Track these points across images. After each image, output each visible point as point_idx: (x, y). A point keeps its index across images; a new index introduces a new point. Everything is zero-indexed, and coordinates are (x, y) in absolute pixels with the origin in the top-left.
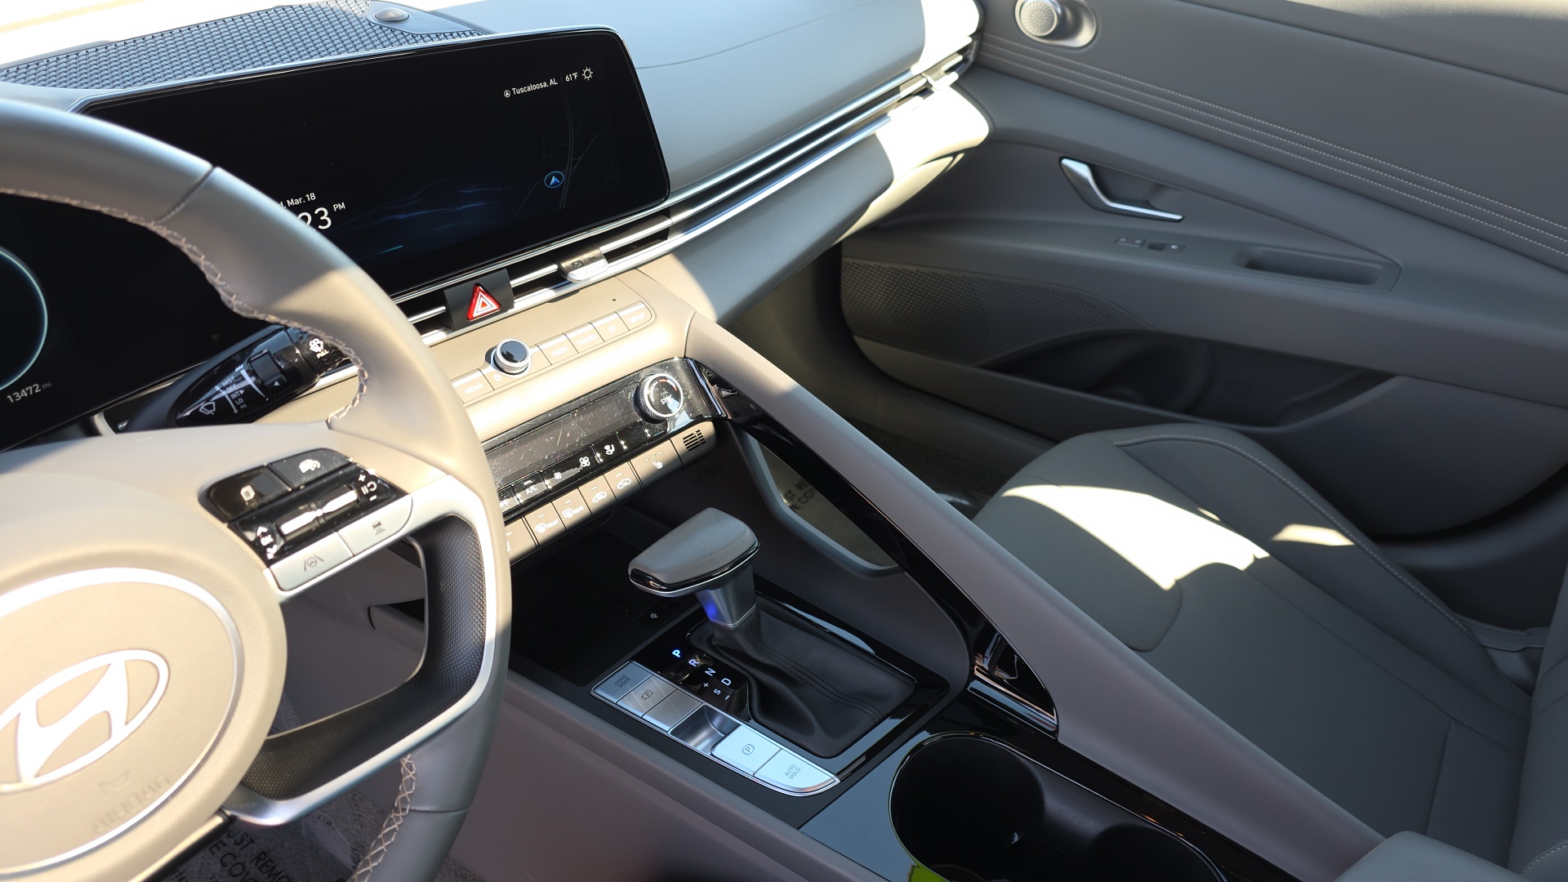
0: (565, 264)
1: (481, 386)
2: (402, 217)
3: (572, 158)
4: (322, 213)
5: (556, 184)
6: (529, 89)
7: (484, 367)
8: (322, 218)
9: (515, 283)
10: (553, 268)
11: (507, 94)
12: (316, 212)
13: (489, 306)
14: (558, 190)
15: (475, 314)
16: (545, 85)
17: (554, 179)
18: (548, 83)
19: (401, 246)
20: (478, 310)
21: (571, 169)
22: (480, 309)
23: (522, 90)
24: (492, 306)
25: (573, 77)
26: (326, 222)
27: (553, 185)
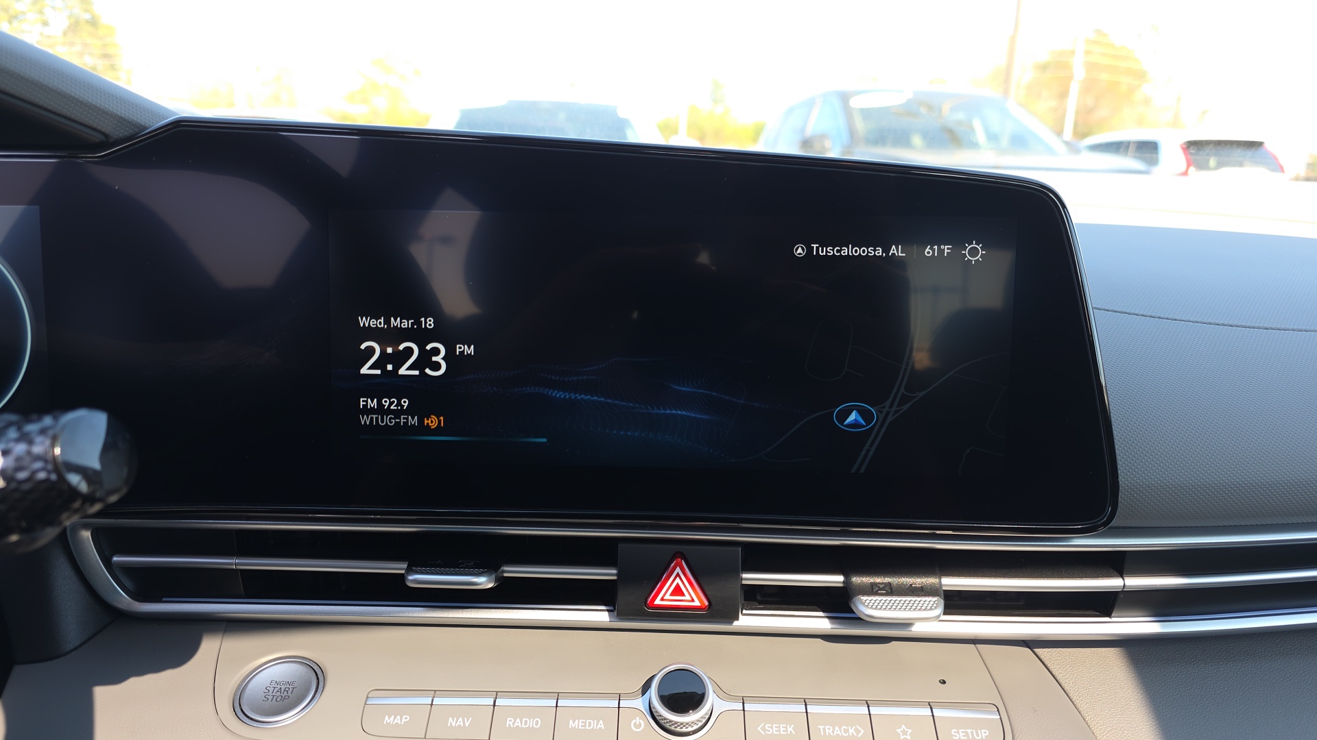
0: (857, 580)
1: (601, 725)
2: (560, 395)
3: (902, 390)
4: (436, 351)
5: (855, 425)
6: (845, 252)
7: (631, 696)
8: (434, 359)
9: (752, 578)
10: (837, 579)
11: (800, 251)
12: (429, 347)
13: (688, 597)
14: (857, 438)
15: (658, 602)
16: (879, 252)
17: (853, 417)
18: (886, 250)
19: (545, 440)
20: (664, 597)
21: (894, 408)
22: (668, 597)
23: (831, 251)
24: (692, 597)
25: (941, 251)
26: (436, 366)
27: (849, 426)
